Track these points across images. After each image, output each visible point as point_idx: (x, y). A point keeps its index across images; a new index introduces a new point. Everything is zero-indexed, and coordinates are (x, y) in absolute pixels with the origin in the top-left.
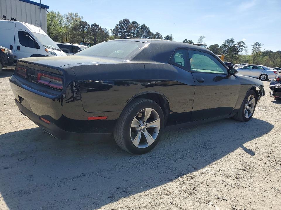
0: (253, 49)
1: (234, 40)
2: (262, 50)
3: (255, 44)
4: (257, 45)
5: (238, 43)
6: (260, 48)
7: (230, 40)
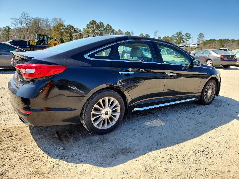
0: (198, 38)
1: (182, 32)
2: (205, 39)
3: (199, 34)
4: (201, 35)
5: (185, 34)
6: (204, 37)
7: (180, 32)
